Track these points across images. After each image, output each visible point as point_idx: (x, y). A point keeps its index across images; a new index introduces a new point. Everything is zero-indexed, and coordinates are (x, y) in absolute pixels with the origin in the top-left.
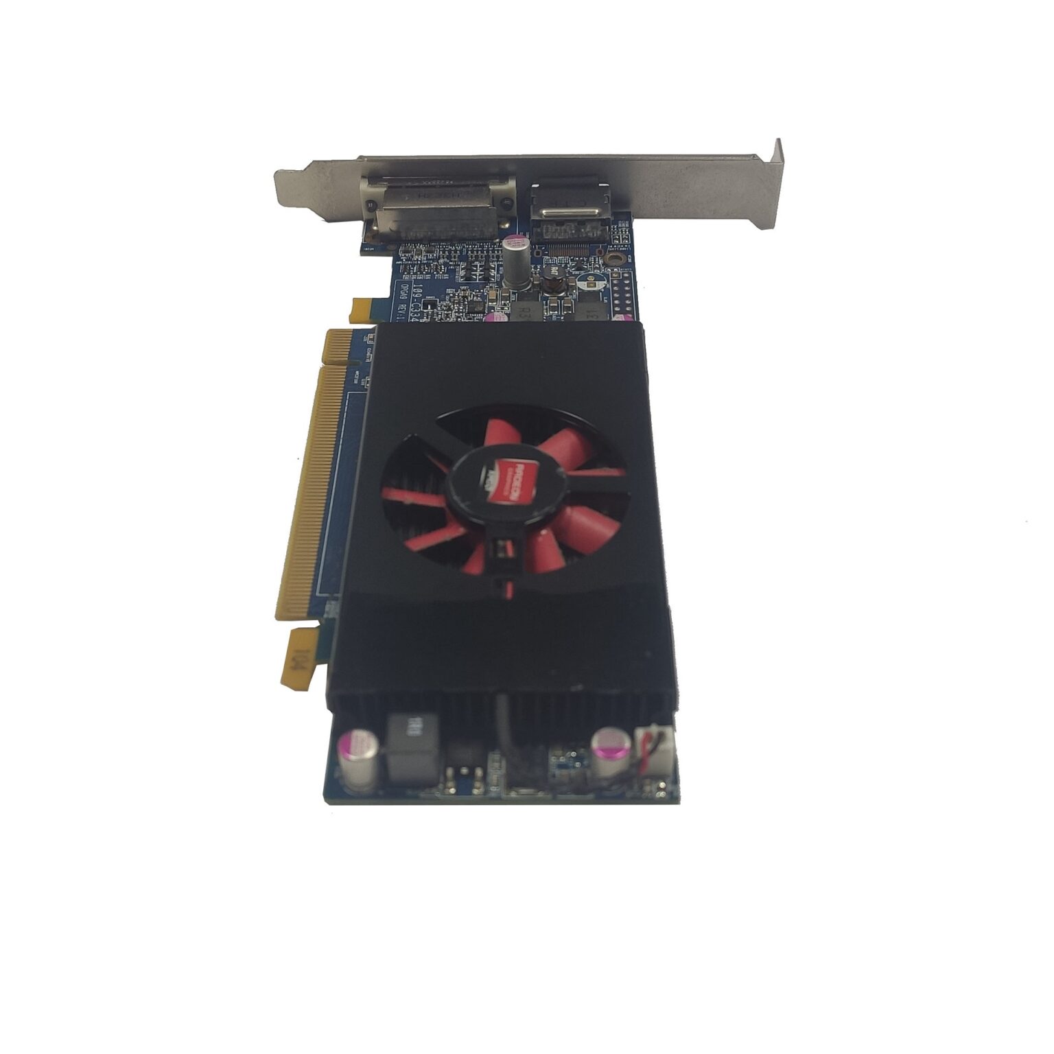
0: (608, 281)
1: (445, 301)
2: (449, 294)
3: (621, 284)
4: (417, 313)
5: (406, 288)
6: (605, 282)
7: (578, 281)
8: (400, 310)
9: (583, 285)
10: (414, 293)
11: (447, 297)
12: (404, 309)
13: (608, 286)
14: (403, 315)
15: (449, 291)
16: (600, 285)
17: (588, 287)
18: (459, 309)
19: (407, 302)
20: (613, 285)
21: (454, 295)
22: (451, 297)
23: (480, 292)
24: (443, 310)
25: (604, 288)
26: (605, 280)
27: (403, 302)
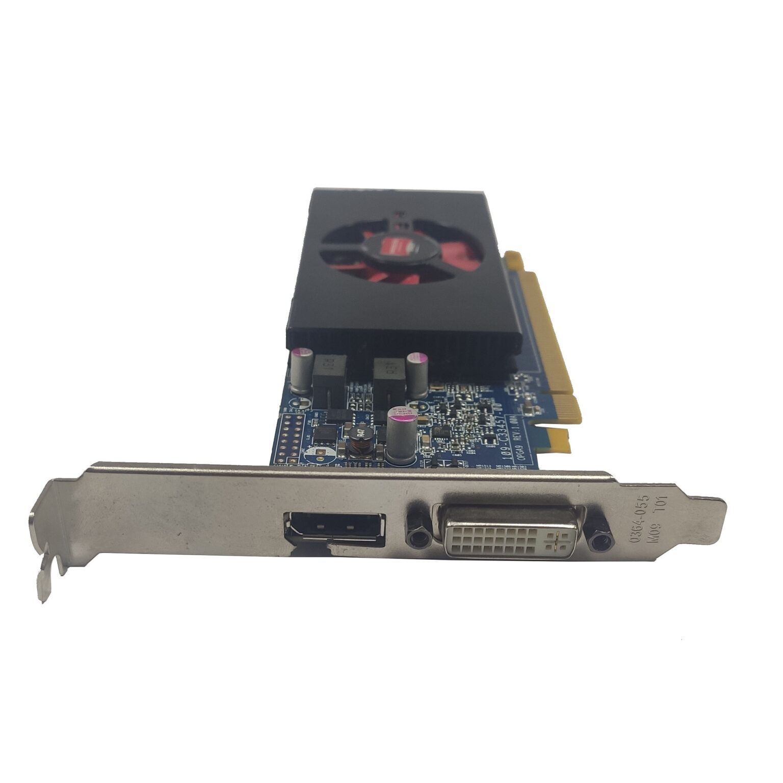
0: (302, 454)
1: (474, 443)
2: (472, 449)
3: (289, 452)
4: (500, 432)
5: (519, 457)
6: (305, 454)
7: (335, 456)
8: (518, 435)
9: (330, 452)
10: (510, 451)
11: (473, 446)
12: (515, 435)
13: (303, 450)
14: (514, 430)
15: (473, 452)
16: (311, 451)
17: (325, 450)
18: (459, 435)
19: (514, 443)
20: (297, 451)
21: (466, 447)
22: (470, 446)
23: (440, 450)
24: (475, 434)
25: (308, 448)
26: (306, 456)
27: (518, 443)
